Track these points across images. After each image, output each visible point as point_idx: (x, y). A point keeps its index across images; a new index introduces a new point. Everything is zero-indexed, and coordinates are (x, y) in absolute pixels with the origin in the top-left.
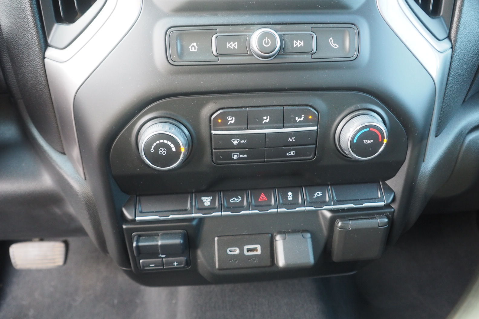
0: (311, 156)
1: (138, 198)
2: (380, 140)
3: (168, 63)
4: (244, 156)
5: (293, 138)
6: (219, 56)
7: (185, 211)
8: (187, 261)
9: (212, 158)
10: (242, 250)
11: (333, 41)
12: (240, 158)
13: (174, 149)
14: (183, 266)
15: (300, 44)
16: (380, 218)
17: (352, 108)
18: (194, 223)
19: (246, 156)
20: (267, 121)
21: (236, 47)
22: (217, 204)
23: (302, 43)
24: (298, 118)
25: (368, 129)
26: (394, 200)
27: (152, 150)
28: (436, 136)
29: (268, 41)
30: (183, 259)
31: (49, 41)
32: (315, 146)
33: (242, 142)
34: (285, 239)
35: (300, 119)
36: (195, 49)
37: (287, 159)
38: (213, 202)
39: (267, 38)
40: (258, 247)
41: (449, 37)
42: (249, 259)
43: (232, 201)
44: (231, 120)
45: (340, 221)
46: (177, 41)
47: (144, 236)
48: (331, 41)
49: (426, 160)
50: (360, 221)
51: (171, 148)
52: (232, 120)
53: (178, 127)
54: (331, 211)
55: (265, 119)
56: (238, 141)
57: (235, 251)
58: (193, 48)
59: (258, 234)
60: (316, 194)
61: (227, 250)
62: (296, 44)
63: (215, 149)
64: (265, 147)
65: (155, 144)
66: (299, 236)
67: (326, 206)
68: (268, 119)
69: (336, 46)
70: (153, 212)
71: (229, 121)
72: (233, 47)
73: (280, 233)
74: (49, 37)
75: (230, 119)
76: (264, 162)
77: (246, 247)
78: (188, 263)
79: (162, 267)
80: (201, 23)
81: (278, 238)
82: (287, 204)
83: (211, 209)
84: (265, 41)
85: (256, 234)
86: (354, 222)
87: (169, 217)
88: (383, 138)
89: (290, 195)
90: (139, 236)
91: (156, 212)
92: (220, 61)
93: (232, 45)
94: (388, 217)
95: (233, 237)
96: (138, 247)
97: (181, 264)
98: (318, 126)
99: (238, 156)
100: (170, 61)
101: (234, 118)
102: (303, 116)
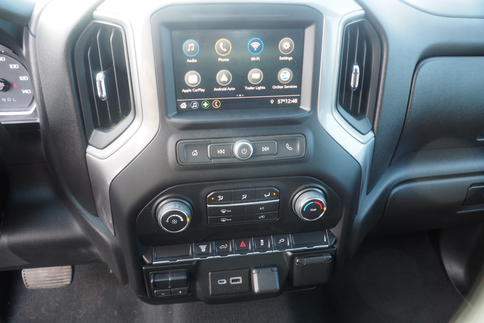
0: (276, 218)
1: (153, 248)
2: (322, 209)
3: (178, 164)
4: (230, 220)
5: (263, 208)
6: (213, 159)
7: (188, 256)
8: (188, 289)
9: (208, 222)
10: (228, 281)
11: (288, 146)
12: (227, 221)
13: (182, 220)
14: (185, 293)
15: (266, 149)
16: (325, 256)
17: (303, 187)
18: (194, 263)
19: (231, 220)
20: (245, 198)
21: (224, 153)
22: (210, 251)
23: (268, 149)
24: (266, 195)
25: (313, 202)
26: (335, 242)
27: (167, 221)
28: (367, 195)
29: (245, 150)
30: (186, 288)
31: (90, 142)
32: (278, 211)
33: (228, 211)
34: (258, 273)
35: (267, 196)
36: (196, 154)
37: (259, 220)
38: (207, 249)
39: (244, 149)
40: (240, 278)
41: (372, 129)
42: (233, 288)
43: (221, 247)
45: (298, 259)
46: (184, 149)
47: (157, 274)
49: (358, 213)
50: (312, 258)
51: (181, 219)
52: (221, 198)
53: (184, 204)
54: (291, 251)
55: (243, 197)
56: (225, 211)
57: (223, 282)
58: (195, 154)
59: (240, 269)
60: (281, 240)
61: (217, 282)
62: (264, 149)
63: (209, 216)
64: (244, 214)
65: (169, 217)
66: (269, 270)
67: (287, 249)
68: (246, 197)
69: (291, 149)
70: (165, 258)
71: (219, 198)
72: (222, 153)
73: (255, 268)
74: (89, 139)
75: (220, 197)
76: (244, 223)
77: (231, 279)
78: (189, 291)
79: (170, 295)
80: (200, 137)
81: (254, 271)
82: (260, 249)
83: (207, 254)
84: (243, 151)
85: (238, 269)
86: (308, 259)
87: (177, 261)
88: (323, 207)
89: (262, 242)
90: (155, 274)
91: (167, 258)
92: (213, 162)
93: (221, 152)
94: (332, 255)
95: (222, 272)
96: (154, 282)
97: (184, 293)
98: (280, 199)
99: (225, 220)
100: (179, 162)
101: (222, 197)
102: (269, 193)
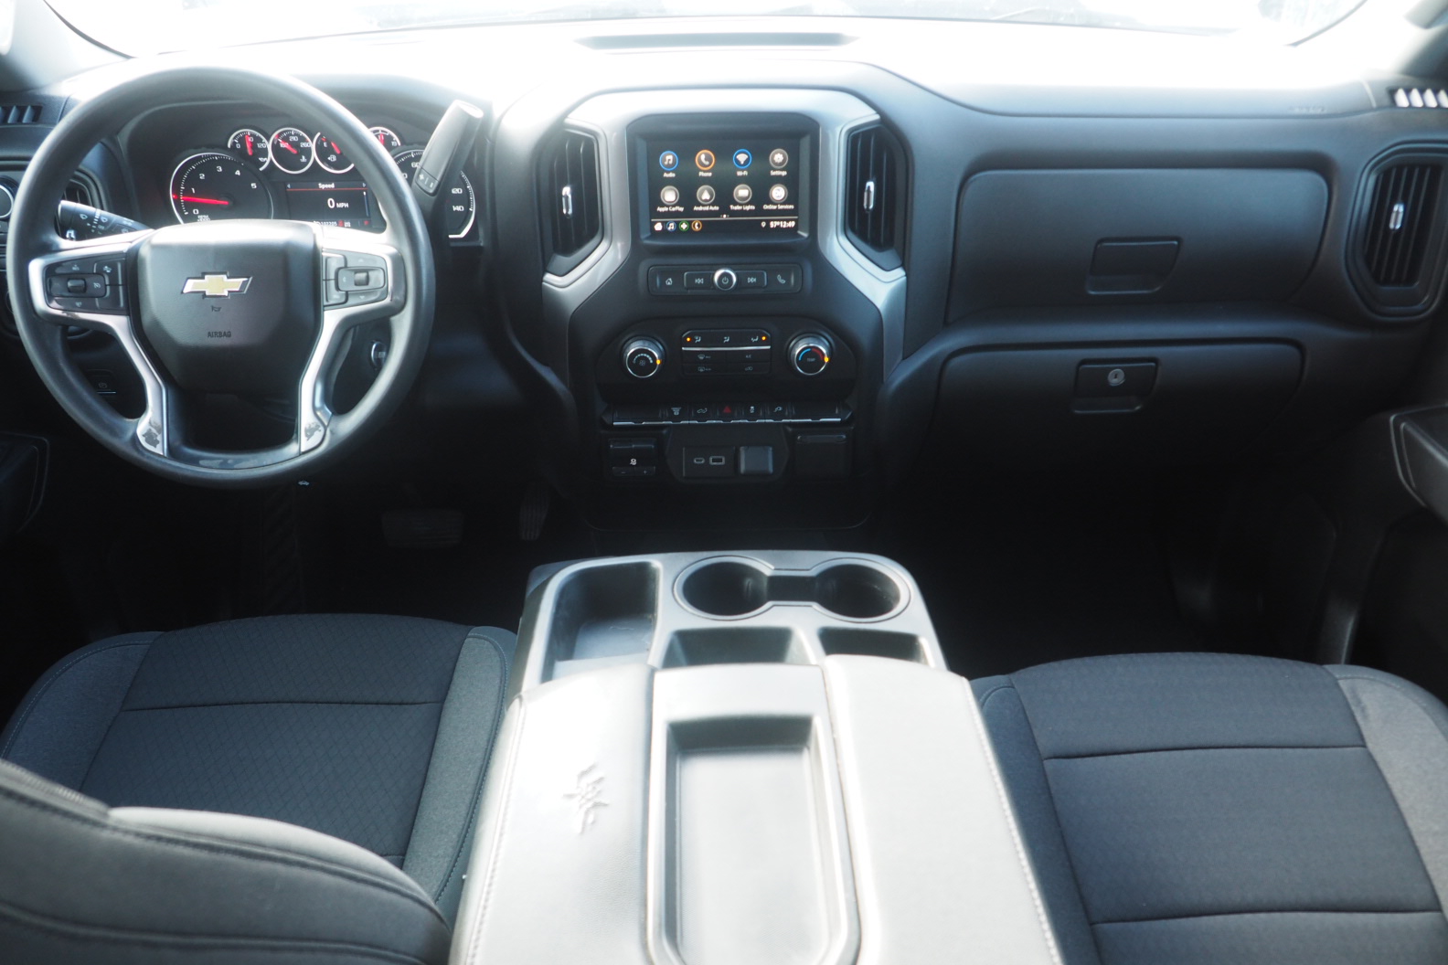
0: (768, 373)
2: (822, 360)
4: (708, 369)
5: (749, 356)
6: (689, 289)
7: (657, 419)
8: (656, 470)
9: (682, 371)
10: (707, 461)
12: (705, 371)
14: (652, 475)
15: (753, 280)
16: (839, 435)
17: (801, 330)
18: (665, 429)
21: (702, 283)
23: (755, 280)
24: (754, 339)
25: (815, 351)
27: (635, 363)
28: (904, 359)
30: (653, 468)
31: (548, 268)
32: (770, 362)
33: (706, 357)
34: (748, 451)
36: (670, 283)
37: (746, 373)
38: (682, 412)
40: (723, 457)
41: (902, 265)
42: (714, 470)
43: (699, 412)
44: (698, 340)
45: (799, 435)
47: (620, 440)
48: (779, 277)
50: (819, 436)
51: (650, 361)
53: (655, 344)
54: (790, 425)
55: (725, 339)
56: (703, 356)
57: (701, 461)
60: (776, 409)
61: (693, 460)
62: (750, 280)
65: (637, 357)
66: (761, 448)
67: (784, 419)
68: (728, 340)
69: (783, 282)
72: (700, 282)
73: (743, 445)
74: (548, 265)
76: (726, 376)
77: (711, 458)
79: (633, 475)
80: (676, 263)
81: (741, 450)
82: (749, 417)
83: (680, 418)
86: (813, 436)
87: (642, 424)
89: (752, 408)
90: (616, 440)
91: (631, 418)
92: (690, 293)
94: (847, 435)
98: (770, 345)
99: (703, 369)
100: (651, 292)
102: (758, 336)
